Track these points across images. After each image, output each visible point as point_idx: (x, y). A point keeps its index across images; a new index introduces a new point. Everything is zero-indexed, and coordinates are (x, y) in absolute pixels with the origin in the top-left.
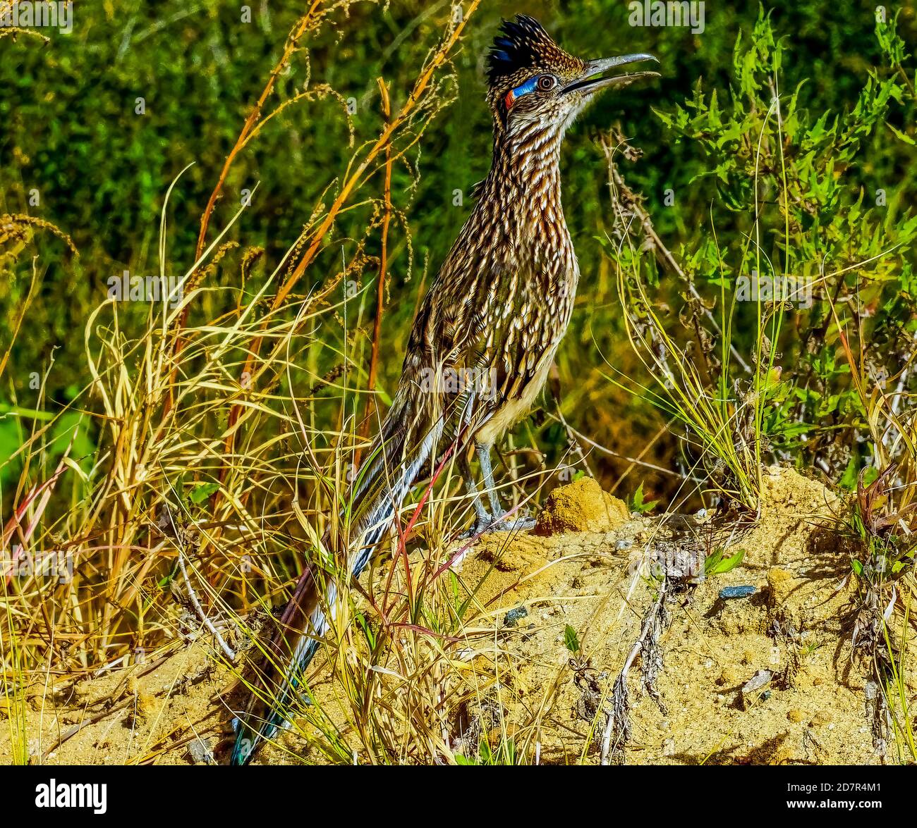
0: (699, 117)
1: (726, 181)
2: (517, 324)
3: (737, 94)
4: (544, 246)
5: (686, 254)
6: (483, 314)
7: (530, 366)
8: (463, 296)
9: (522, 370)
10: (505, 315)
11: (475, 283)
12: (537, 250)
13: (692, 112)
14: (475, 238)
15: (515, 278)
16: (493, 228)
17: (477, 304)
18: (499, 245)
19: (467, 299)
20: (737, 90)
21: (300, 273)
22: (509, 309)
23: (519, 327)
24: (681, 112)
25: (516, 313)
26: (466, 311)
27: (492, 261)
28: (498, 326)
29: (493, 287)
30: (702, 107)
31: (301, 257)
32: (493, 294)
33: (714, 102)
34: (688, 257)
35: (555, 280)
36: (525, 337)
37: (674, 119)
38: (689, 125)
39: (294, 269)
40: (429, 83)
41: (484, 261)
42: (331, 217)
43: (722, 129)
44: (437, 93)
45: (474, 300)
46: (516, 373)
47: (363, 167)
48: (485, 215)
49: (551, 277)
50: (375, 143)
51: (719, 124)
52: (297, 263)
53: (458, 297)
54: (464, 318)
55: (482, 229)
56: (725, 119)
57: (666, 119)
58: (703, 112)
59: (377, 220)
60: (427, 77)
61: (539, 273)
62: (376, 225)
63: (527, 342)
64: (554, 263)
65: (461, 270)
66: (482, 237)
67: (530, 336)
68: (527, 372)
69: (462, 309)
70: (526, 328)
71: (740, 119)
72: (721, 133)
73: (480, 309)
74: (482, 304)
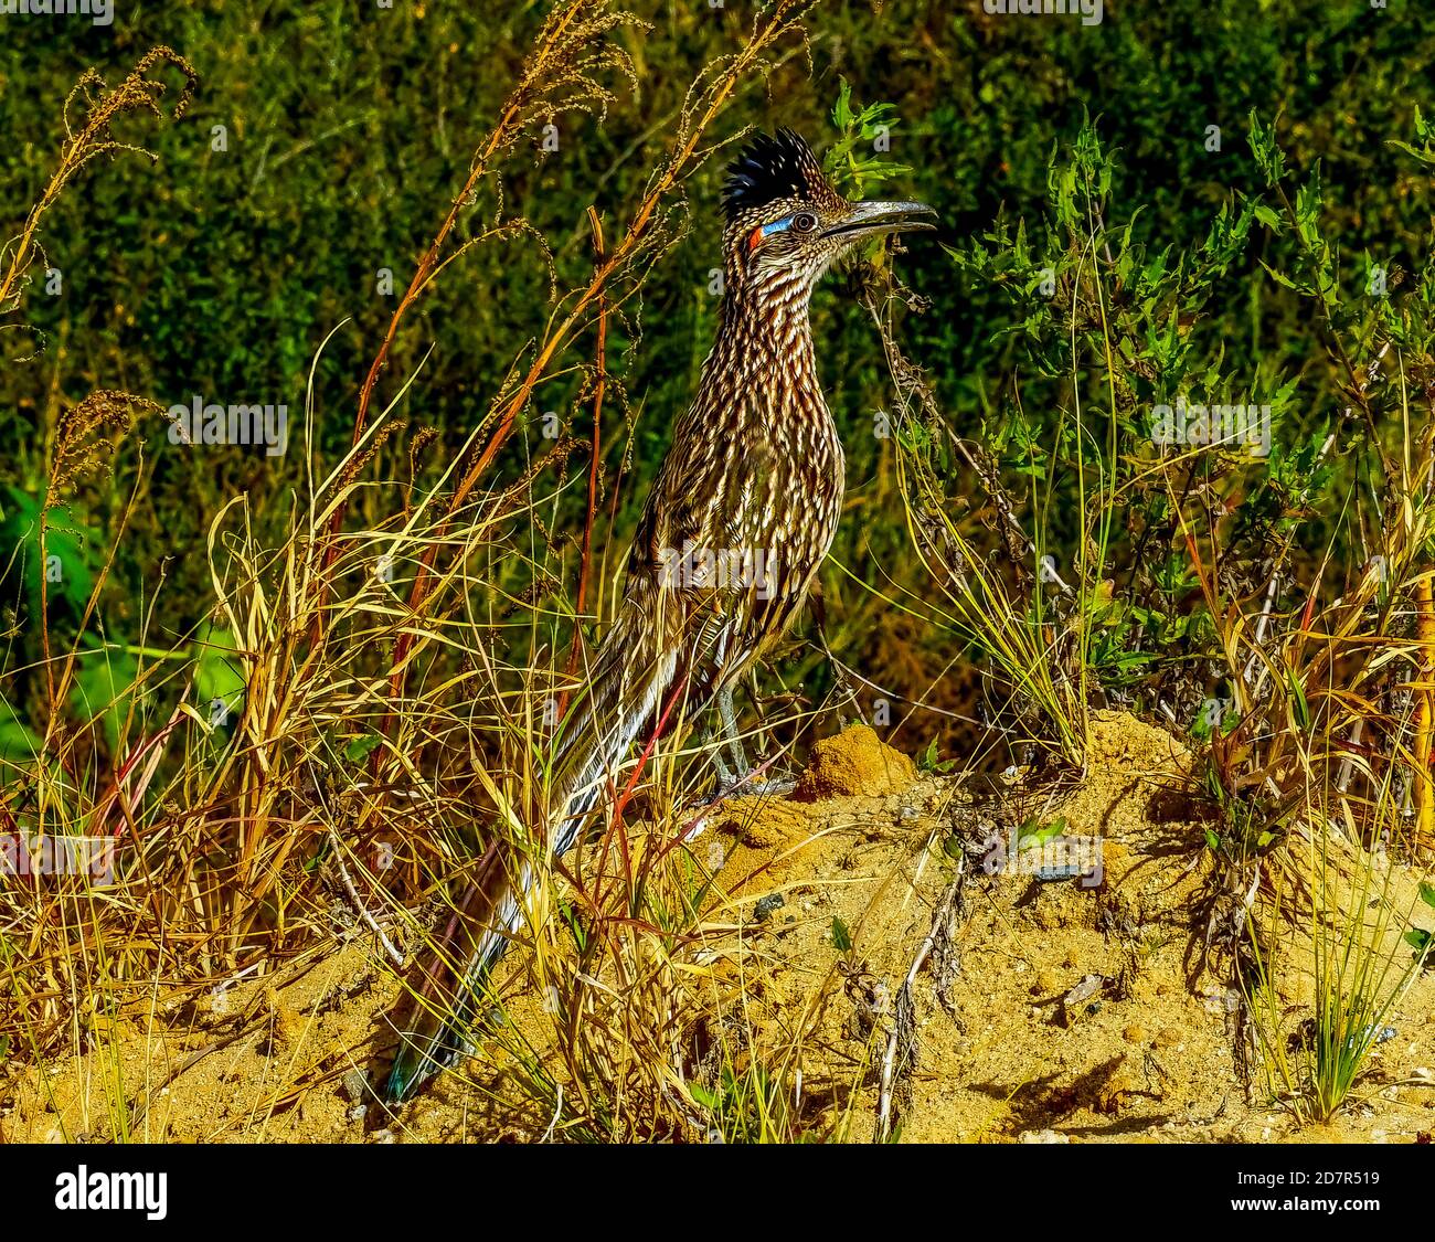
0: (1003, 253)
1: (1037, 337)
2: (780, 534)
3: (1053, 225)
5: (988, 433)
6: (737, 521)
7: (794, 589)
8: (707, 498)
9: (785, 594)
10: (765, 524)
11: (723, 481)
12: (800, 436)
13: (993, 249)
14: (714, 418)
15: (775, 474)
16: (737, 405)
17: (729, 508)
18: (747, 427)
19: (714, 502)
20: (1053, 221)
21: (486, 461)
22: (769, 516)
23: (782, 539)
24: (977, 248)
25: (778, 520)
26: (713, 518)
27: (742, 450)
28: (757, 538)
29: (747, 485)
30: (1005, 240)
32: (748, 495)
33: (1021, 235)
34: (991, 436)
36: (790, 551)
37: (968, 257)
38: (988, 264)
40: (653, 213)
41: (731, 450)
42: (526, 389)
43: (1032, 270)
44: (665, 226)
45: (723, 503)
46: (779, 598)
47: (568, 323)
48: (725, 387)
49: (818, 470)
50: (583, 292)
51: (1028, 263)
53: (703, 499)
54: (712, 528)
55: (722, 406)
56: (1034, 257)
57: (959, 258)
58: (1007, 247)
59: (588, 392)
60: (650, 206)
61: (804, 466)
62: (587, 398)
63: (793, 558)
64: (822, 452)
65: (700, 462)
66: (723, 419)
67: (795, 550)
69: (708, 516)
70: (790, 540)
71: (1056, 257)
72: (1030, 274)
73: (733, 515)
74: (736, 508)
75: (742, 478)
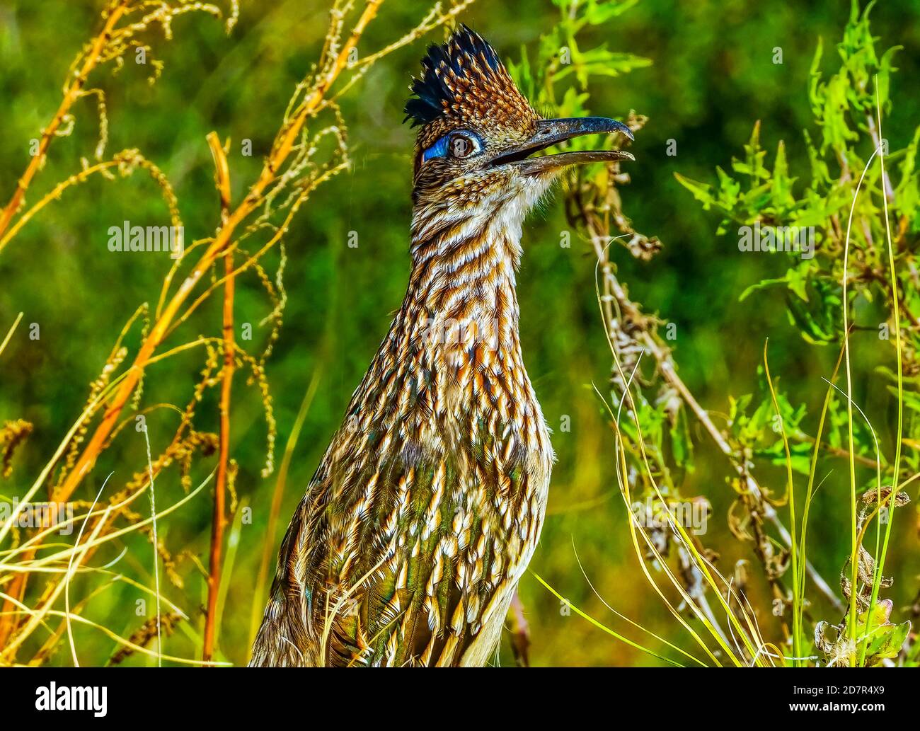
0: (756, 191)
1: (802, 295)
2: (448, 548)
3: (818, 147)
4: (487, 417)
5: (739, 415)
6: (388, 533)
7: (472, 617)
8: (353, 504)
9: (458, 624)
10: (426, 535)
11: (373, 481)
12: (474, 424)
13: (744, 182)
14: (373, 400)
15: (440, 473)
16: (400, 384)
17: (379, 514)
18: (408, 412)
19: (362, 508)
20: (818, 141)
21: (87, 464)
22: (432, 524)
23: (451, 552)
24: (726, 181)
25: (445, 530)
26: (360, 528)
27: (399, 442)
28: (415, 553)
29: (403, 487)
30: (762, 172)
31: (88, 437)
32: (403, 498)
33: (781, 163)
34: (743, 420)
35: (509, 470)
36: (462, 570)
37: (714, 193)
38: (740, 204)
39: (77, 459)
40: (297, 141)
41: (387, 441)
42: (137, 370)
43: (795, 209)
44: (311, 159)
45: (372, 510)
46: (448, 631)
47: (188, 285)
48: (388, 361)
49: (500, 466)
50: (209, 244)
51: (789, 200)
52: (82, 448)
53: (346, 505)
54: (357, 539)
55: (383, 386)
56: (798, 193)
57: (701, 193)
58: (762, 182)
59: (213, 374)
60: (293, 133)
61: (481, 464)
62: (212, 382)
63: (466, 578)
64: (505, 443)
65: (349, 457)
66: (382, 401)
67: (471, 568)
68: (468, 626)
69: (353, 526)
70: (463, 555)
71: (823, 191)
72: (793, 215)
73: (384, 524)
74: (386, 518)
75: (398, 478)
